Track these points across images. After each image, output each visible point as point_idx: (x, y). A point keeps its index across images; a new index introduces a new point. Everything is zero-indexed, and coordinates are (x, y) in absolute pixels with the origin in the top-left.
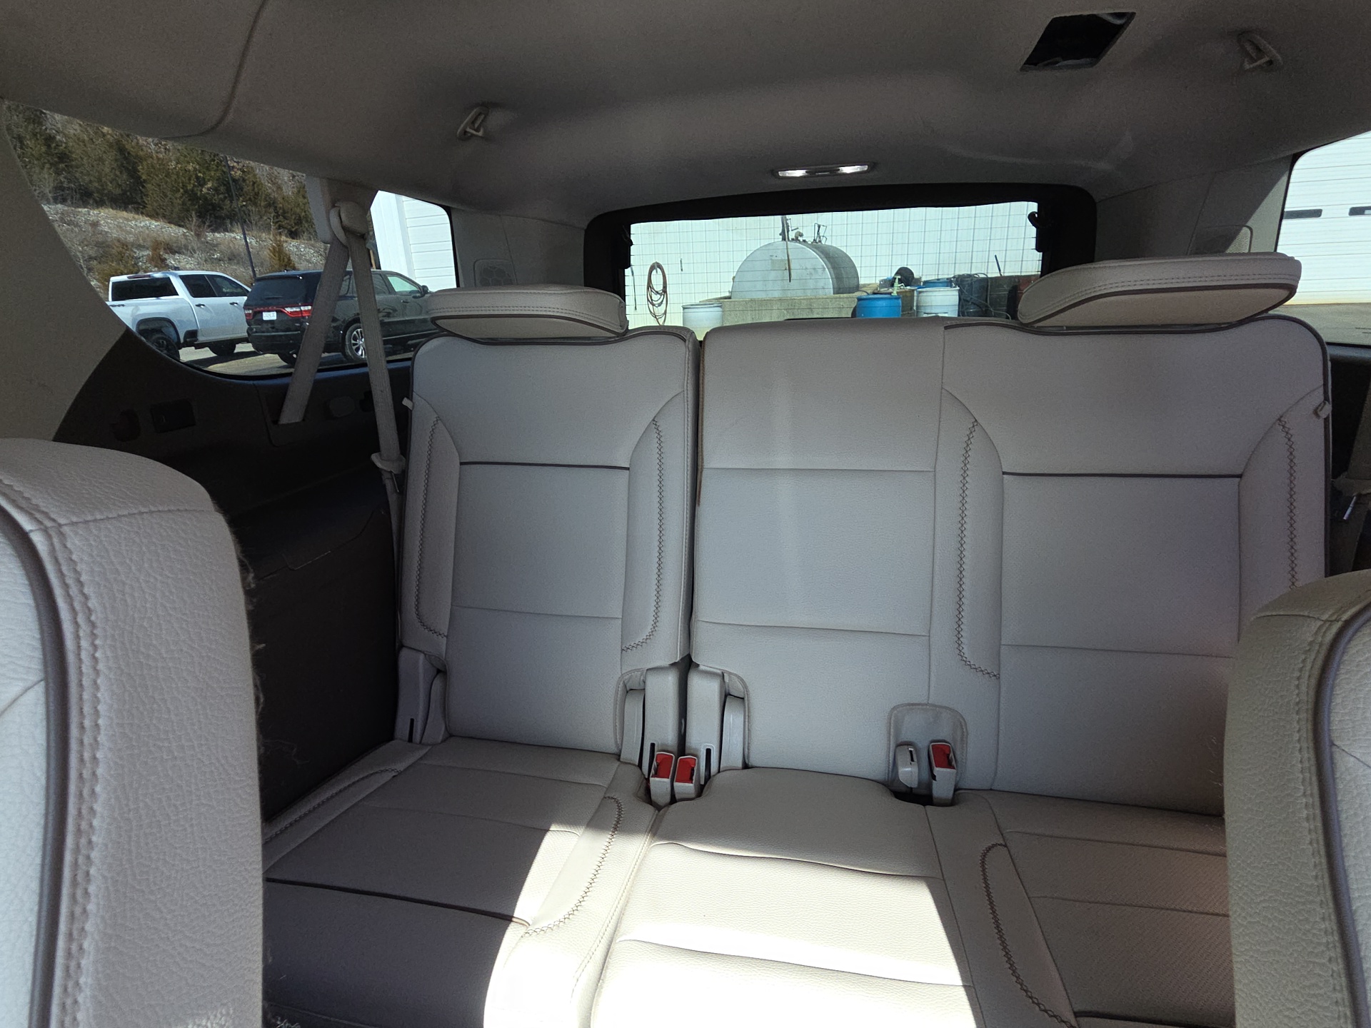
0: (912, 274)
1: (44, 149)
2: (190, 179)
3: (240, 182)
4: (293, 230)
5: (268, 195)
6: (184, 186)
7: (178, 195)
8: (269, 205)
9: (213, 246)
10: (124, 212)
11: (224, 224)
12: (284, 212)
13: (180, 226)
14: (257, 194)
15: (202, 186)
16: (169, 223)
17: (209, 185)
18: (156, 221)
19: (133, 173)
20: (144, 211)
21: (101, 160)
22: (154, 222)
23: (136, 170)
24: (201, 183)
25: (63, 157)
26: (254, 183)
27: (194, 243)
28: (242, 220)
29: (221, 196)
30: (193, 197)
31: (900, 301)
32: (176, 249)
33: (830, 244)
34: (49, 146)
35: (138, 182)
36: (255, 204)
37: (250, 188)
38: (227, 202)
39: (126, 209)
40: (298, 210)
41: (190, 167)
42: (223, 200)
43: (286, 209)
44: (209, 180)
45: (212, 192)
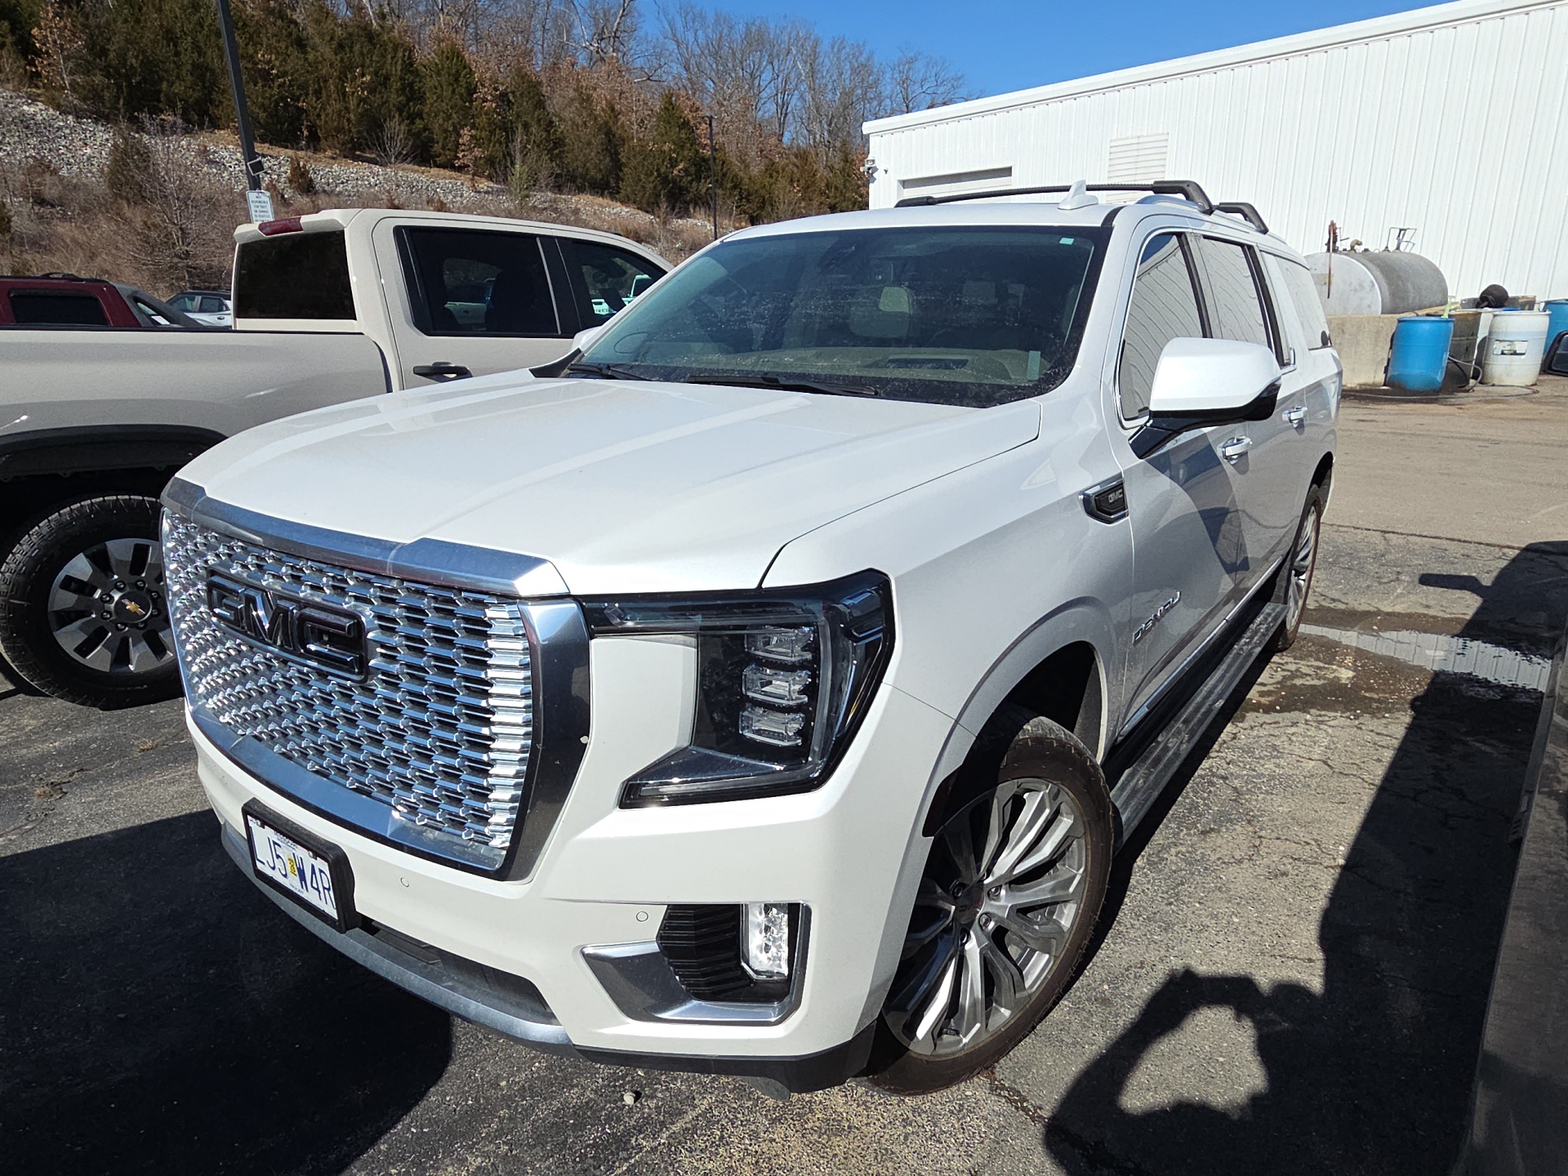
0: (1506, 292)
1: (545, 135)
2: (663, 161)
3: (711, 162)
4: (755, 215)
5: (736, 176)
6: (658, 170)
7: (652, 179)
8: (735, 187)
9: (677, 234)
10: (601, 199)
11: (687, 209)
12: (749, 195)
13: (647, 212)
14: (724, 175)
15: (673, 167)
16: (638, 209)
17: (681, 166)
18: (627, 207)
19: (615, 156)
20: (617, 196)
21: (589, 143)
22: (624, 208)
23: (617, 153)
24: (673, 163)
25: (559, 143)
26: (724, 163)
27: (659, 231)
28: (705, 202)
29: (689, 178)
30: (665, 180)
31: (1451, 325)
32: (644, 238)
33: (1418, 253)
34: (549, 132)
35: (618, 166)
36: (721, 186)
37: (719, 168)
38: (695, 184)
39: (602, 195)
40: (763, 192)
41: (666, 148)
42: (691, 182)
43: (751, 190)
44: (681, 161)
45: (682, 174)
